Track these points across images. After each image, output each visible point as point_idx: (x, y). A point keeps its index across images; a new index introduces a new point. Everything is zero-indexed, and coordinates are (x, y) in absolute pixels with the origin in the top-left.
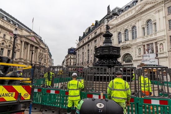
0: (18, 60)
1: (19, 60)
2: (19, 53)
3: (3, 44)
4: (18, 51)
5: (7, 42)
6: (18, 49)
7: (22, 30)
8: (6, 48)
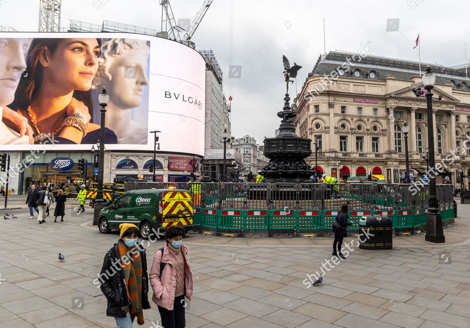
0: (385, 156)
1: (388, 156)
2: (386, 138)
3: (343, 126)
4: (384, 135)
5: (350, 121)
6: (383, 130)
7: (385, 80)
8: (352, 134)
